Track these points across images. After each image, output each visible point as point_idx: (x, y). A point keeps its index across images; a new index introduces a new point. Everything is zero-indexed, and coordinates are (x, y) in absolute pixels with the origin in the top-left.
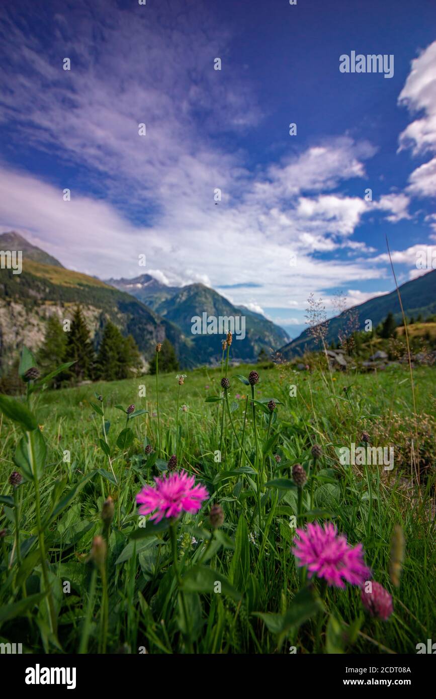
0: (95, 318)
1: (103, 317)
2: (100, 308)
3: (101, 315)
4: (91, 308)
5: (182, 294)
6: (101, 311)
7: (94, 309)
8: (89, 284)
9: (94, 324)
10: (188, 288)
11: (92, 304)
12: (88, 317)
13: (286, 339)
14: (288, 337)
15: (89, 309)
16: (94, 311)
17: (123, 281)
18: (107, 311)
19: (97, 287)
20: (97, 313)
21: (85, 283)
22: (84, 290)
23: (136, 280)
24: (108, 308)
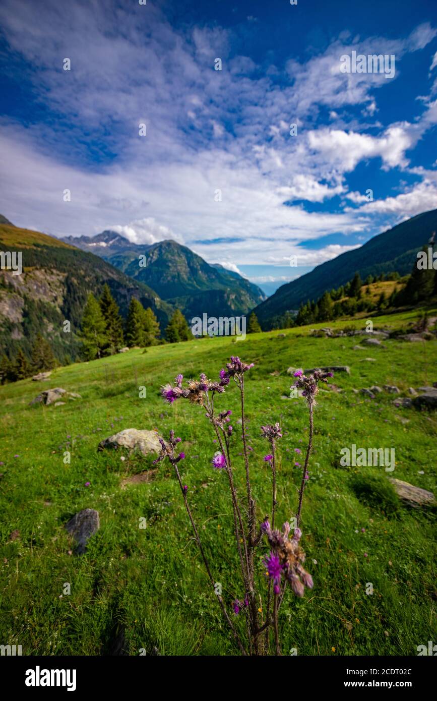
0: (61, 282)
1: (69, 282)
2: (64, 272)
3: (67, 279)
4: (55, 271)
5: (153, 253)
6: (66, 274)
7: (58, 272)
8: (46, 244)
9: (61, 290)
10: (159, 246)
11: (54, 268)
12: (53, 282)
13: (261, 297)
14: (264, 295)
15: (52, 273)
16: (58, 275)
17: (85, 239)
18: (73, 275)
19: (56, 248)
20: (62, 277)
21: (42, 243)
22: (42, 252)
23: (98, 238)
24: (73, 271)
